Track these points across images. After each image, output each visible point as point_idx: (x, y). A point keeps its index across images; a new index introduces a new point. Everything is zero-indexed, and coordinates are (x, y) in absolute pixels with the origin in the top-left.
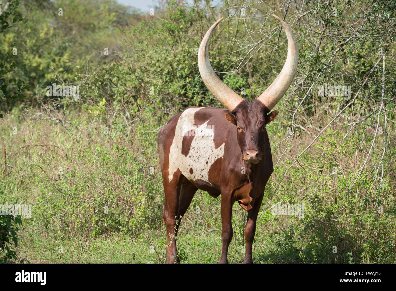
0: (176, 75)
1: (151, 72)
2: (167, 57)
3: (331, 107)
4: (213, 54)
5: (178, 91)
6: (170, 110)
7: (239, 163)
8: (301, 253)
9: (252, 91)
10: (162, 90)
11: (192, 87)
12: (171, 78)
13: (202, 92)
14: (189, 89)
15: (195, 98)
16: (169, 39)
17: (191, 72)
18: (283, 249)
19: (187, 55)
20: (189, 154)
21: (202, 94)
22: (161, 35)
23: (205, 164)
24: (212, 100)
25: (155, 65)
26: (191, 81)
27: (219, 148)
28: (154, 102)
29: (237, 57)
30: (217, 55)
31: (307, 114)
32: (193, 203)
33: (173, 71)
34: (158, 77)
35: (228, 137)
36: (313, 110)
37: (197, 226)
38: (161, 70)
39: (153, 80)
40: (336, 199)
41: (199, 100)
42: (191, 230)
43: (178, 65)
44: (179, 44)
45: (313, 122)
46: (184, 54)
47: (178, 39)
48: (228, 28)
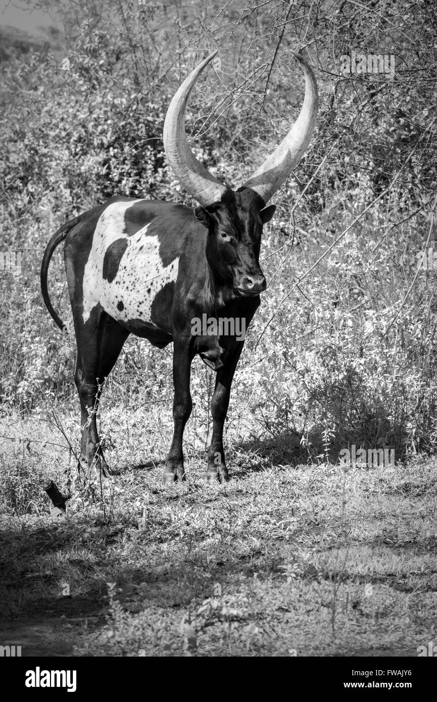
0: (92, 144)
1: (50, 138)
2: (78, 113)
3: (350, 198)
4: (154, 108)
5: (96, 169)
6: (82, 201)
7: (203, 290)
8: (303, 439)
9: (218, 170)
10: (69, 167)
11: (118, 164)
12: (84, 148)
13: (135, 172)
14: (115, 167)
15: (124, 182)
16: (81, 82)
17: (117, 139)
18: (274, 431)
19: (111, 110)
20: (117, 279)
21: (136, 175)
22: (67, 76)
23: (146, 294)
24: (152, 185)
25: (57, 126)
26: (117, 153)
27: (170, 267)
28: (56, 187)
29: (194, 113)
30: (161, 109)
31: (311, 209)
32: (124, 356)
33: (86, 136)
34: (62, 146)
35: (184, 248)
36: (321, 201)
37: (130, 393)
38: (68, 135)
39: (54, 151)
40: (362, 349)
41: (131, 185)
42: (120, 400)
43: (96, 126)
44: (98, 92)
45: (320, 222)
46: (106, 109)
47: (96, 83)
48: (178, 65)
